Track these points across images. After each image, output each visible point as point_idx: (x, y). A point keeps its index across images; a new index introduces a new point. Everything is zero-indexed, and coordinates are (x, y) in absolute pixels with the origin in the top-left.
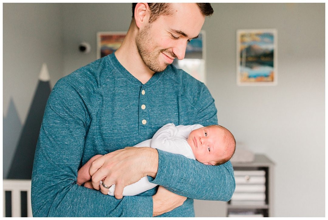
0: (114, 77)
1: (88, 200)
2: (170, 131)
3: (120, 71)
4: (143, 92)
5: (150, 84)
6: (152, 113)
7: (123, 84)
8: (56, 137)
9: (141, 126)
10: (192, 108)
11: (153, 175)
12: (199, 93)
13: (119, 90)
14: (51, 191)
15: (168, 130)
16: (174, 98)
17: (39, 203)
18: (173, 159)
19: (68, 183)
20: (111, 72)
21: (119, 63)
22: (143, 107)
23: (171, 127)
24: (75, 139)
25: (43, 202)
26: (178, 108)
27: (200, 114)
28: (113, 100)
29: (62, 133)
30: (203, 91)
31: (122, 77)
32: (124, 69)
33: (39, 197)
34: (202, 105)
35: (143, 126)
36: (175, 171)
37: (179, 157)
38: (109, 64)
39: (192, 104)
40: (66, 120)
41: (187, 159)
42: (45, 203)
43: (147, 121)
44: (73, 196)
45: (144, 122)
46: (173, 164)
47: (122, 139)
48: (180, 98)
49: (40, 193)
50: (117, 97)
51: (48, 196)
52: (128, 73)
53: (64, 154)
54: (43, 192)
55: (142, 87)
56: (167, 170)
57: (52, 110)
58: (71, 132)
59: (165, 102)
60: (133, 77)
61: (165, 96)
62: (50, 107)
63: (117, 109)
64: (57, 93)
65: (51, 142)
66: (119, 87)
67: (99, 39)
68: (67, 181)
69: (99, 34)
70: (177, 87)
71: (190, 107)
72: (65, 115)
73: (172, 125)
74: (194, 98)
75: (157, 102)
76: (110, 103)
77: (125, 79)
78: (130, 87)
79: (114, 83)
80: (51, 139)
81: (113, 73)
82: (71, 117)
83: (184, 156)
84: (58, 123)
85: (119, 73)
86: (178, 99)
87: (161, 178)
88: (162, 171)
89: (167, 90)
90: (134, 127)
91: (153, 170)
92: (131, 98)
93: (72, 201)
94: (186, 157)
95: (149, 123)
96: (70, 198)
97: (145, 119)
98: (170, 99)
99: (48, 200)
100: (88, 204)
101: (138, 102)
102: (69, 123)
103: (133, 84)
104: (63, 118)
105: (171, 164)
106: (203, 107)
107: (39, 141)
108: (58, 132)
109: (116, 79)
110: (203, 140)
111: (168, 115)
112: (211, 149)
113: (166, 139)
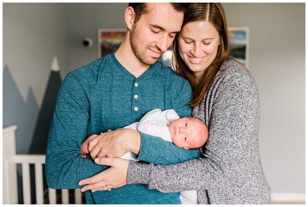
0: (112, 72)
1: (88, 169)
2: (156, 117)
3: (118, 67)
4: (136, 85)
5: (142, 78)
6: (143, 102)
7: (120, 77)
8: (65, 119)
9: (134, 113)
10: (175, 99)
11: (137, 153)
12: (182, 88)
13: (115, 83)
14: (61, 161)
15: (154, 116)
16: (162, 91)
17: (51, 171)
18: (153, 141)
19: (73, 155)
20: (110, 68)
21: (117, 60)
22: (136, 97)
23: (157, 113)
24: (80, 120)
25: (54, 170)
26: (165, 98)
27: (180, 104)
28: (111, 91)
29: (70, 116)
30: (186, 86)
31: (119, 72)
32: (121, 65)
33: (51, 166)
34: (183, 98)
35: (136, 112)
36: (154, 151)
37: (158, 139)
38: (109, 61)
39: (176, 96)
40: (73, 106)
41: (164, 141)
42: (56, 171)
43: (139, 108)
44: (77, 166)
45: (136, 109)
46: (152, 146)
47: (117, 122)
48: (167, 90)
49: (52, 163)
50: (114, 89)
51: (58, 166)
52: (124, 68)
53: (72, 133)
54: (54, 162)
55: (135, 80)
56: (148, 151)
57: (62, 97)
58: (77, 115)
59: (154, 93)
60: (128, 72)
61: (154, 88)
62: (61, 95)
63: (114, 98)
64: (66, 84)
65: (61, 123)
66: (116, 80)
67: (100, 35)
68: (72, 153)
69: (100, 31)
70: (165, 81)
71: (173, 98)
72: (73, 102)
73: (159, 111)
74: (177, 91)
75: (147, 93)
76: (109, 93)
77: (122, 74)
78: (125, 80)
79: (113, 76)
80: (62, 121)
81: (112, 69)
82: (77, 103)
83: (162, 139)
84: (66, 108)
85: (117, 68)
86: (164, 92)
87: (143, 157)
88: (143, 151)
89: (156, 84)
90: (127, 113)
91: (137, 149)
92: (126, 89)
93: (76, 170)
94: (163, 140)
95: (141, 109)
96: (74, 168)
97: (137, 107)
98: (159, 91)
99: (58, 169)
100: (88, 173)
101: (131, 92)
102: (75, 108)
103: (128, 78)
104: (71, 104)
105: (151, 146)
106: (183, 99)
108: (67, 115)
109: (114, 73)
110: (182, 130)
111: (156, 104)
112: (188, 139)
113: (150, 123)
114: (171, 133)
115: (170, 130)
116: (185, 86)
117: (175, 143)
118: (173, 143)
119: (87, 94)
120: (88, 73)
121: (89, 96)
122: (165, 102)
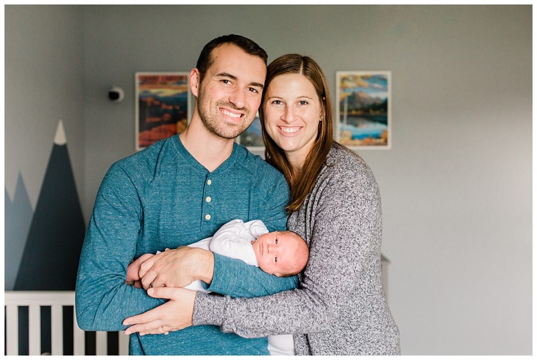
0: (176, 164)
1: (138, 302)
2: (235, 230)
3: (183, 156)
4: (209, 182)
5: (219, 173)
6: (218, 207)
7: (186, 171)
8: (108, 230)
9: (204, 222)
10: (265, 204)
11: (208, 282)
12: (275, 187)
13: (180, 180)
14: (99, 291)
15: (232, 229)
16: (245, 191)
17: (84, 304)
18: (231, 265)
19: (117, 282)
20: (173, 157)
21: (183, 146)
22: (208, 199)
23: (237, 225)
24: (129, 233)
25: (90, 303)
26: (249, 202)
27: (272, 211)
28: (173, 190)
29: (115, 226)
30: (280, 184)
31: (186, 164)
32: (189, 154)
33: (85, 297)
34: (276, 201)
35: (207, 222)
36: (232, 280)
37: (238, 262)
38: (171, 147)
39: (265, 199)
40: (120, 212)
41: (247, 265)
42: (91, 304)
43: (211, 216)
44: (122, 298)
45: (208, 217)
46: (230, 271)
47: (181, 236)
48: (252, 191)
49: (86, 293)
50: (178, 187)
51: (95, 297)
52: (193, 158)
53: (117, 251)
54: (89, 291)
55: (208, 175)
56: (224, 279)
57: (105, 199)
58: (125, 225)
59: (234, 195)
60: (199, 163)
61: (235, 188)
62: (102, 195)
63: (177, 201)
64: (110, 179)
65: (102, 236)
66: (181, 176)
68: (116, 280)
70: (250, 178)
71: (261, 203)
72: (119, 206)
73: (241, 222)
74: (268, 192)
75: (225, 194)
76: (170, 193)
77: (189, 166)
78: (194, 176)
79: (176, 170)
80: (102, 232)
81: (175, 158)
82: (126, 208)
83: (244, 262)
84: (110, 215)
85: (183, 158)
86: (250, 192)
87: (216, 287)
88: (217, 279)
89: (238, 181)
90: (196, 223)
91: (208, 276)
92: (194, 189)
93: (121, 304)
94: (246, 264)
95: (215, 218)
96: (118, 300)
97: (210, 214)
98: (241, 192)
99: (96, 301)
100: (138, 308)
101: (202, 193)
102: (123, 215)
103: (198, 172)
104: (117, 209)
105: (228, 271)
106: (277, 203)
107: (90, 235)
108: (110, 225)
109: (178, 165)
110: (271, 249)
111: (237, 211)
112: (278, 260)
113: (227, 239)
114: (256, 253)
115: (255, 249)
116: (278, 185)
117: (261, 267)
118: (259, 267)
119: (140, 195)
120: (141, 165)
121: (142, 199)
122: (249, 208)
